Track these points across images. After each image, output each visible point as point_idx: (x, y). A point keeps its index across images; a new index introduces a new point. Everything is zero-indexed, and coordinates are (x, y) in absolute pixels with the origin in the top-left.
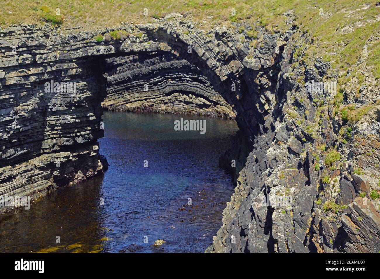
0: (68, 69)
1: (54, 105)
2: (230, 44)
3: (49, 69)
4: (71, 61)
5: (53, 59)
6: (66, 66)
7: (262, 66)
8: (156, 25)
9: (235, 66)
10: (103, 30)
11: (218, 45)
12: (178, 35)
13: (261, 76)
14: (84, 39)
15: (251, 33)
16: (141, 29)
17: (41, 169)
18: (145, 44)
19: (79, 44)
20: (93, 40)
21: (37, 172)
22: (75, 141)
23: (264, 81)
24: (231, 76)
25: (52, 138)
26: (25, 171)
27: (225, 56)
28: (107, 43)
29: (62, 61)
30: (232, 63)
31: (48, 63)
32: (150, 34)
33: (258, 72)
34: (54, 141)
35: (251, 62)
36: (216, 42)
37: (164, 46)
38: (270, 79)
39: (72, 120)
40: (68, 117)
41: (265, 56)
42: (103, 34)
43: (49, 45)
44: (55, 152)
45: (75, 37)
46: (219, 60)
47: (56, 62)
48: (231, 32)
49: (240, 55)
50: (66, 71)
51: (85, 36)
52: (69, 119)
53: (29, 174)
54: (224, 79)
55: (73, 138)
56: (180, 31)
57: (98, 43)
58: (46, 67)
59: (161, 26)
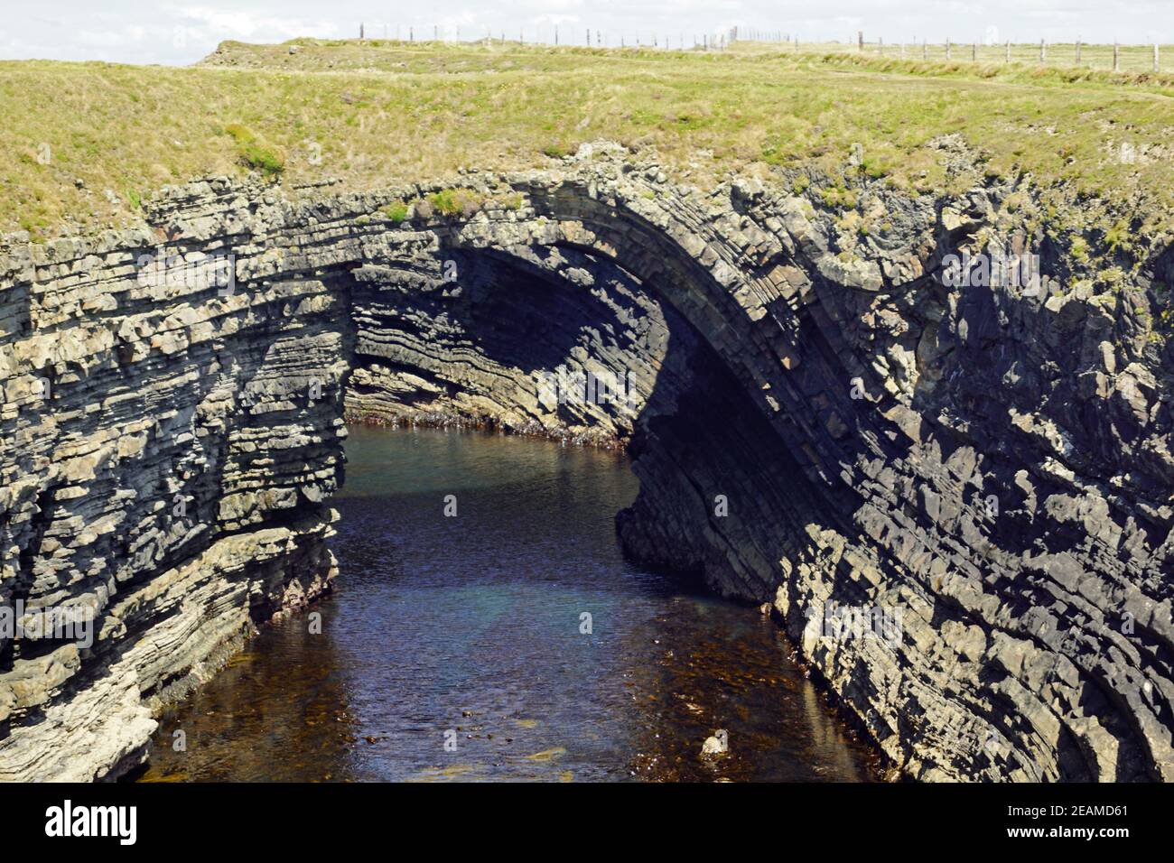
0: (304, 296)
1: (257, 399)
2: (774, 223)
3: (260, 299)
4: (309, 274)
5: (271, 271)
6: (296, 288)
7: (887, 280)
8: (553, 175)
9: (790, 280)
10: (410, 189)
11: (743, 226)
12: (621, 202)
13: (883, 305)
14: (353, 215)
15: (833, 196)
16: (516, 187)
17: (233, 576)
18: (532, 225)
19: (337, 228)
20: (381, 216)
21: (224, 585)
22: (302, 497)
23: (892, 318)
24: (777, 306)
25: (243, 491)
26: (200, 584)
27: (760, 255)
28: (418, 223)
29: (287, 276)
30: (778, 273)
31: (259, 282)
32: (540, 200)
33: (873, 295)
34: (252, 498)
35: (858, 270)
36: (737, 219)
37: (574, 230)
38: (906, 313)
39: (305, 439)
40: (295, 430)
41: (895, 255)
42: (407, 199)
43: (259, 231)
44: (252, 528)
45: (323, 210)
46: (745, 267)
47: (274, 279)
48: (772, 191)
49: (801, 253)
50: (296, 302)
51: (355, 206)
52: (296, 435)
53: (206, 592)
54: (758, 314)
55: (298, 486)
56: (627, 191)
57: (393, 225)
58: (252, 293)
59: (573, 176)
